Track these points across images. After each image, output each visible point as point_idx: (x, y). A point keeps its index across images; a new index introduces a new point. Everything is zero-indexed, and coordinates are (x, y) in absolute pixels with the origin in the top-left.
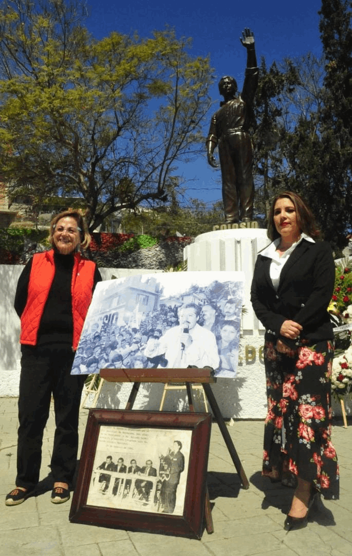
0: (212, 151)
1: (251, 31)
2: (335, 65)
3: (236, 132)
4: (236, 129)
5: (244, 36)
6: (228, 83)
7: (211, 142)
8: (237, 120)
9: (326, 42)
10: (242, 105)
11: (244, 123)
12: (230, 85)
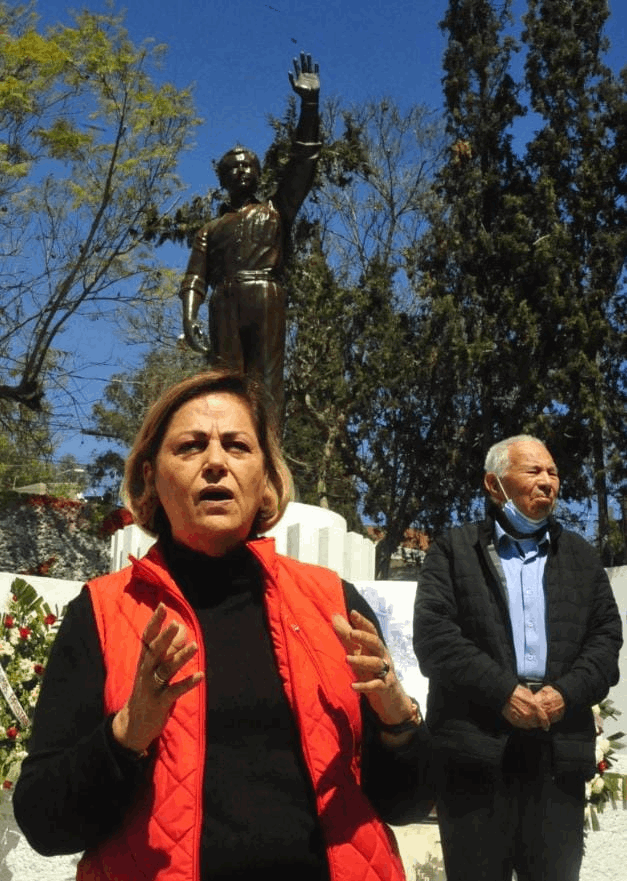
0: (195, 314)
1: (314, 62)
2: (469, 152)
3: (256, 279)
4: (257, 272)
5: (296, 68)
6: (245, 165)
7: (192, 292)
8: (261, 253)
9: (453, 95)
10: (275, 221)
11: (277, 262)
12: (248, 171)
